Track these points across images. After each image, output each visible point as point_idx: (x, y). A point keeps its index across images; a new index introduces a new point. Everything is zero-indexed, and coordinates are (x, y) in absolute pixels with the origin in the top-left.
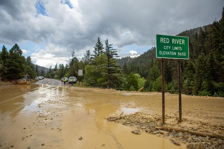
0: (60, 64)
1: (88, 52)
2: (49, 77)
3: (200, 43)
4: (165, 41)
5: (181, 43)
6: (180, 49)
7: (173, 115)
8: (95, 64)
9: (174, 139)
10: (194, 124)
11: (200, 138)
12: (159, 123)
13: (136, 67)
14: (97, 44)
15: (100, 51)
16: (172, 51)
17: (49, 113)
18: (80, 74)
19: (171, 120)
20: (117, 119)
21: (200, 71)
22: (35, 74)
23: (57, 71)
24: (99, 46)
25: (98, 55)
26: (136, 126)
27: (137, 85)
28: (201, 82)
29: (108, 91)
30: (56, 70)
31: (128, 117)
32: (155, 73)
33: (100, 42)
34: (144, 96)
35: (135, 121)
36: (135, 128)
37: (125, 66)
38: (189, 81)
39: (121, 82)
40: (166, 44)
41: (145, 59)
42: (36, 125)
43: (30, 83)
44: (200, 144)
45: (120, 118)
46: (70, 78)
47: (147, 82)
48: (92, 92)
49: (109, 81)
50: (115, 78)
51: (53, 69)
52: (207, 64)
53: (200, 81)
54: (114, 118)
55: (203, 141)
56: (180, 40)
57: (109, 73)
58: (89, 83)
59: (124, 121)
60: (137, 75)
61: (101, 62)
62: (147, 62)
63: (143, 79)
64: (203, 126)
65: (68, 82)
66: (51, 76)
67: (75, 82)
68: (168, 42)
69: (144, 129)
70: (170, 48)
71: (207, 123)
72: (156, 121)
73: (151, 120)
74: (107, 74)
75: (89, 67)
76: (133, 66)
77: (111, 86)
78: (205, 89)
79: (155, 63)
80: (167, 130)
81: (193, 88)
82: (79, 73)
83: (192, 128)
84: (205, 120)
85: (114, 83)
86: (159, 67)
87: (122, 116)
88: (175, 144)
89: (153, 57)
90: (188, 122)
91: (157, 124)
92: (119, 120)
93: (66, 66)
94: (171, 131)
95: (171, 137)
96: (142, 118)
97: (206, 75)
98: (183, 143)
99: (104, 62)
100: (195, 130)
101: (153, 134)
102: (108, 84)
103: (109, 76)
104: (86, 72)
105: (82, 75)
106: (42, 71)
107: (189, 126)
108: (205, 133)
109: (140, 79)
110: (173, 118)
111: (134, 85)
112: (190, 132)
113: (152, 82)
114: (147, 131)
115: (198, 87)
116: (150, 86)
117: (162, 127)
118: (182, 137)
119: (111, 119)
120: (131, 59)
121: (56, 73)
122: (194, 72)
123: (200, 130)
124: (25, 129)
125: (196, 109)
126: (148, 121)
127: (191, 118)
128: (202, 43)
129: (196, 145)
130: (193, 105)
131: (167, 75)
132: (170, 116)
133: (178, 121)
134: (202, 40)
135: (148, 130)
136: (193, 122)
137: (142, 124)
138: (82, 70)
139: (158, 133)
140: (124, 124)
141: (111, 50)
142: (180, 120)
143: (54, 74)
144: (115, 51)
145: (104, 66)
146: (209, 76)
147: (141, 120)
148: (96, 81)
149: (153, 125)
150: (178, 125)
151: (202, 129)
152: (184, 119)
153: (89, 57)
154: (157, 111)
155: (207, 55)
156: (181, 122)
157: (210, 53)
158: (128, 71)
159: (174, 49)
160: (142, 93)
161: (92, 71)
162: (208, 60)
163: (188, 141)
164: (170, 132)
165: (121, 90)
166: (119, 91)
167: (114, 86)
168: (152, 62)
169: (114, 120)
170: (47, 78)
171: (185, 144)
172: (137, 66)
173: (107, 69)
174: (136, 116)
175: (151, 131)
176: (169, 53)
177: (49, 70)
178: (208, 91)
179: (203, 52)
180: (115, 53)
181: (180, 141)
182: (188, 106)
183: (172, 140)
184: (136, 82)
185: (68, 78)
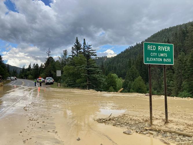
0: (34, 64)
1: (64, 52)
2: (22, 78)
3: (180, 42)
4: (152, 49)
5: (166, 50)
6: (165, 55)
7: (158, 117)
8: (73, 64)
9: (163, 139)
10: (180, 125)
11: (187, 137)
12: (147, 124)
13: (113, 67)
14: (75, 44)
15: (78, 51)
16: (158, 57)
17: (38, 116)
19: (158, 121)
20: (107, 120)
21: (180, 71)
22: (7, 74)
23: (31, 72)
24: (77, 46)
25: (77, 55)
26: (126, 127)
27: (116, 86)
28: (182, 82)
29: (88, 92)
30: (30, 70)
31: (117, 119)
32: (133, 74)
33: (79, 42)
34: (125, 97)
35: (124, 122)
36: (125, 129)
37: (102, 66)
38: (169, 81)
39: (100, 83)
40: (153, 52)
41: (122, 59)
42: (31, 129)
43: (3, 85)
44: (188, 143)
45: (110, 120)
46: (47, 79)
47: (125, 82)
48: (73, 93)
49: (89, 82)
50: (95, 79)
51: (27, 69)
52: (188, 63)
53: (180, 81)
54: (104, 119)
55: (190, 141)
56: (165, 47)
57: (88, 74)
58: (68, 84)
59: (113, 122)
60: (115, 75)
61: (81, 63)
62: (124, 62)
63: (121, 80)
64: (189, 127)
65: (44, 83)
66: (24, 76)
67: (52, 83)
68: (154, 49)
69: (134, 130)
70: (156, 54)
71: (192, 124)
72: (144, 122)
73: (140, 121)
74: (87, 75)
75: (68, 68)
76: (110, 66)
77: (90, 87)
78: (185, 89)
79: (132, 63)
80: (156, 131)
81: (172, 88)
82: (57, 74)
83: (179, 129)
84: (190, 122)
85: (93, 84)
86: (137, 67)
87: (110, 117)
88: (165, 143)
89: (130, 56)
90: (174, 124)
91: (146, 125)
92: (108, 122)
93: (41, 66)
94: (159, 131)
95: (160, 137)
96: (131, 120)
97: (186, 76)
98: (172, 142)
99: (84, 63)
100: (181, 131)
101: (143, 134)
102: (87, 85)
103: (88, 77)
104: (64, 72)
105: (61, 76)
106: (13, 70)
107: (175, 127)
108: (191, 133)
109: (118, 79)
110: (159, 119)
111: (112, 86)
112: (177, 132)
113: (130, 82)
114: (137, 132)
115: (178, 88)
116: (128, 86)
117: (151, 128)
118: (170, 137)
119: (100, 121)
120: (108, 58)
121: (30, 73)
122: (174, 72)
123: (186, 131)
124: (21, 132)
125: (180, 111)
126: (137, 122)
127: (176, 120)
128: (182, 42)
129: (185, 144)
130: (175, 106)
131: (145, 75)
132: (156, 117)
133: (164, 122)
134: (182, 38)
135: (138, 130)
136: (179, 123)
137: (131, 126)
138: (60, 71)
139: (148, 134)
140: (114, 125)
141: (90, 51)
142: (166, 122)
143: (28, 74)
144: (94, 52)
145: (84, 67)
146: (189, 76)
147: (130, 122)
148: (75, 82)
149: (142, 126)
150: (165, 126)
151: (188, 130)
152: (170, 120)
153: (66, 57)
154: (142, 112)
155: (187, 54)
156: (167, 123)
157: (190, 53)
158: (105, 71)
159: (160, 55)
160: (123, 94)
161: (71, 72)
162: (188, 60)
163: (177, 141)
164: (159, 133)
165: (101, 91)
166: (99, 92)
167: (93, 87)
168: (130, 62)
169: (104, 122)
170: (20, 78)
171: (174, 143)
172: (114, 65)
173: (86, 70)
174: (125, 118)
175: (141, 132)
176: (156, 59)
177: (21, 70)
178: (189, 91)
179: (183, 52)
180: (94, 54)
181: (170, 141)
182: (170, 108)
183: (162, 140)
184: (115, 82)
185: (45, 78)
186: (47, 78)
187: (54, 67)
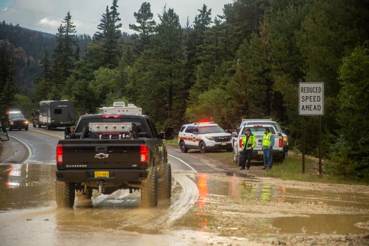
0: (146, 8)
18: (308, 107)
65: (226, 156)
143: (106, 90)
185: (229, 124)
186: (246, 123)
187: (290, 48)
